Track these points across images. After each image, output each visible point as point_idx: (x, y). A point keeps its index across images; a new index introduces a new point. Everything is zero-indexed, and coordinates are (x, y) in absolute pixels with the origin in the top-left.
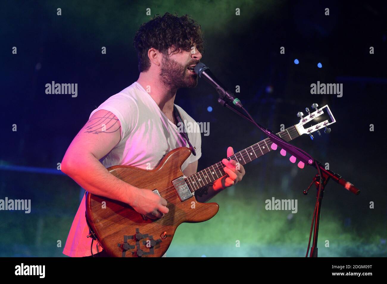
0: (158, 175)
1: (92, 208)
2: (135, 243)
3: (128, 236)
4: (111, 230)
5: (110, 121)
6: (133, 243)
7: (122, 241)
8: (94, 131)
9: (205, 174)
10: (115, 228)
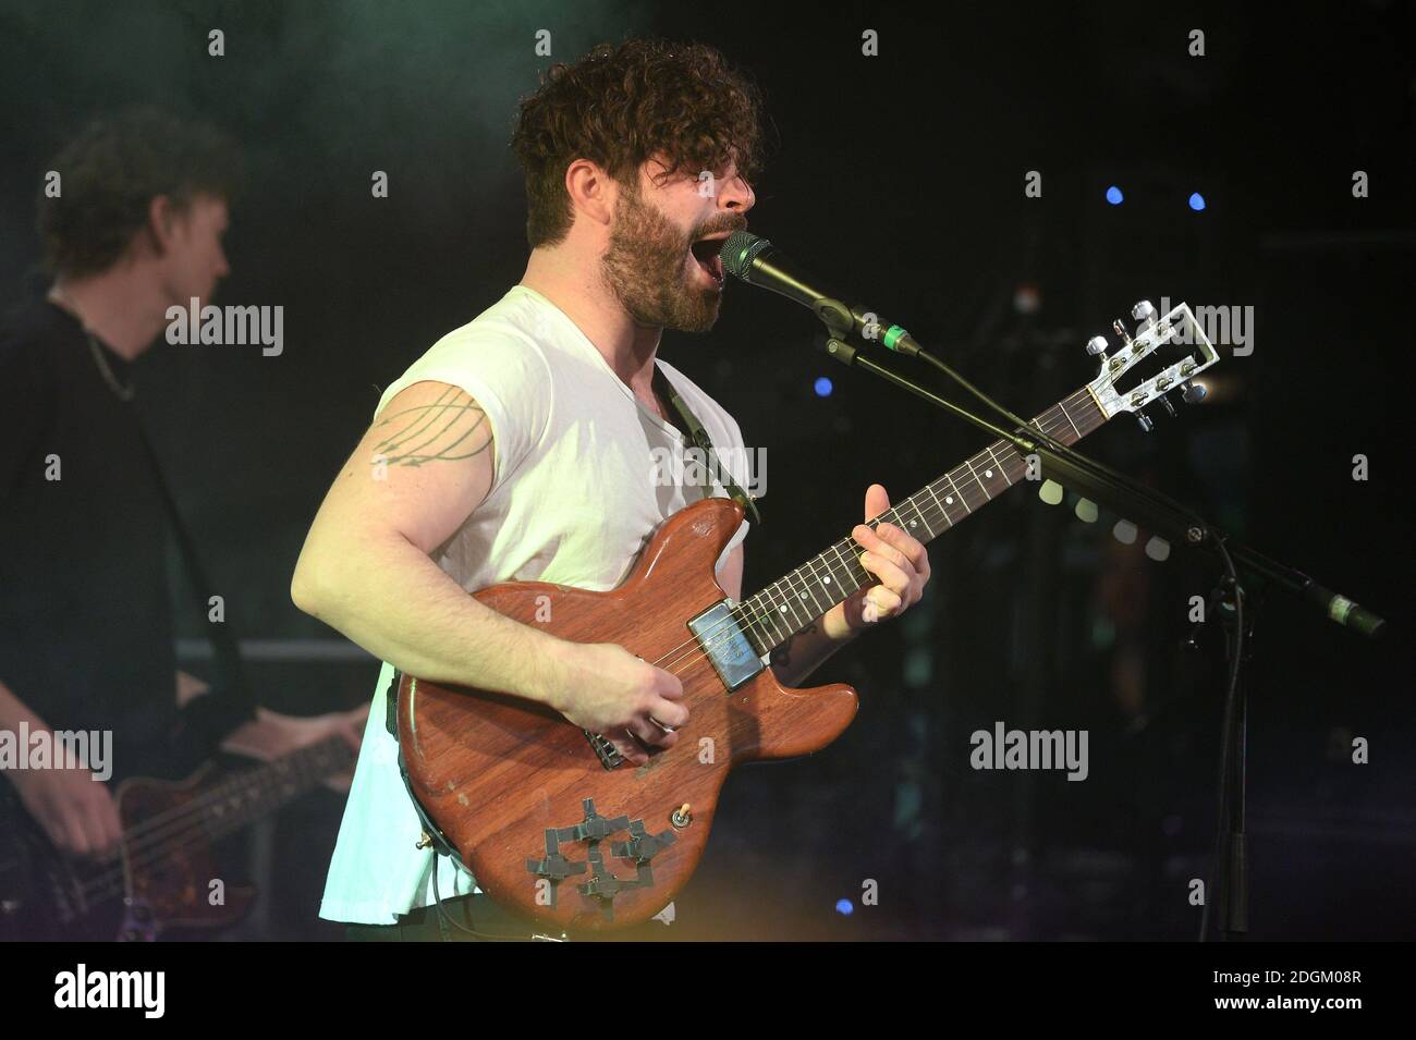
0: (639, 604)
1: (425, 743)
2: (586, 853)
3: (558, 831)
4: (497, 816)
5: (459, 415)
6: (580, 855)
7: (543, 851)
8: (405, 456)
9: (800, 587)
10: (513, 807)
